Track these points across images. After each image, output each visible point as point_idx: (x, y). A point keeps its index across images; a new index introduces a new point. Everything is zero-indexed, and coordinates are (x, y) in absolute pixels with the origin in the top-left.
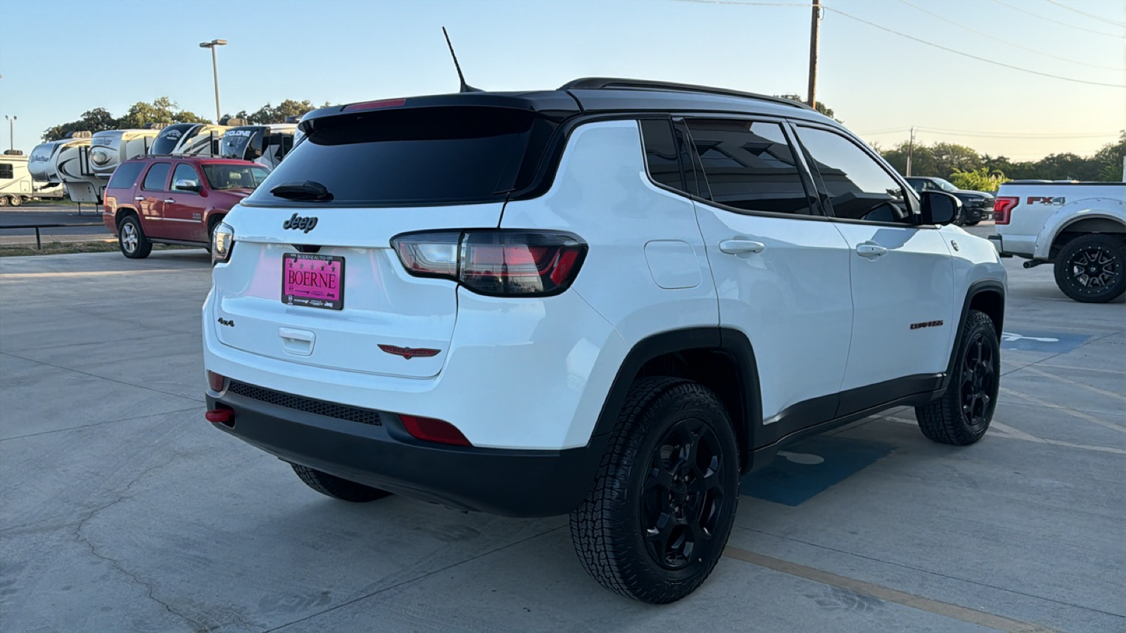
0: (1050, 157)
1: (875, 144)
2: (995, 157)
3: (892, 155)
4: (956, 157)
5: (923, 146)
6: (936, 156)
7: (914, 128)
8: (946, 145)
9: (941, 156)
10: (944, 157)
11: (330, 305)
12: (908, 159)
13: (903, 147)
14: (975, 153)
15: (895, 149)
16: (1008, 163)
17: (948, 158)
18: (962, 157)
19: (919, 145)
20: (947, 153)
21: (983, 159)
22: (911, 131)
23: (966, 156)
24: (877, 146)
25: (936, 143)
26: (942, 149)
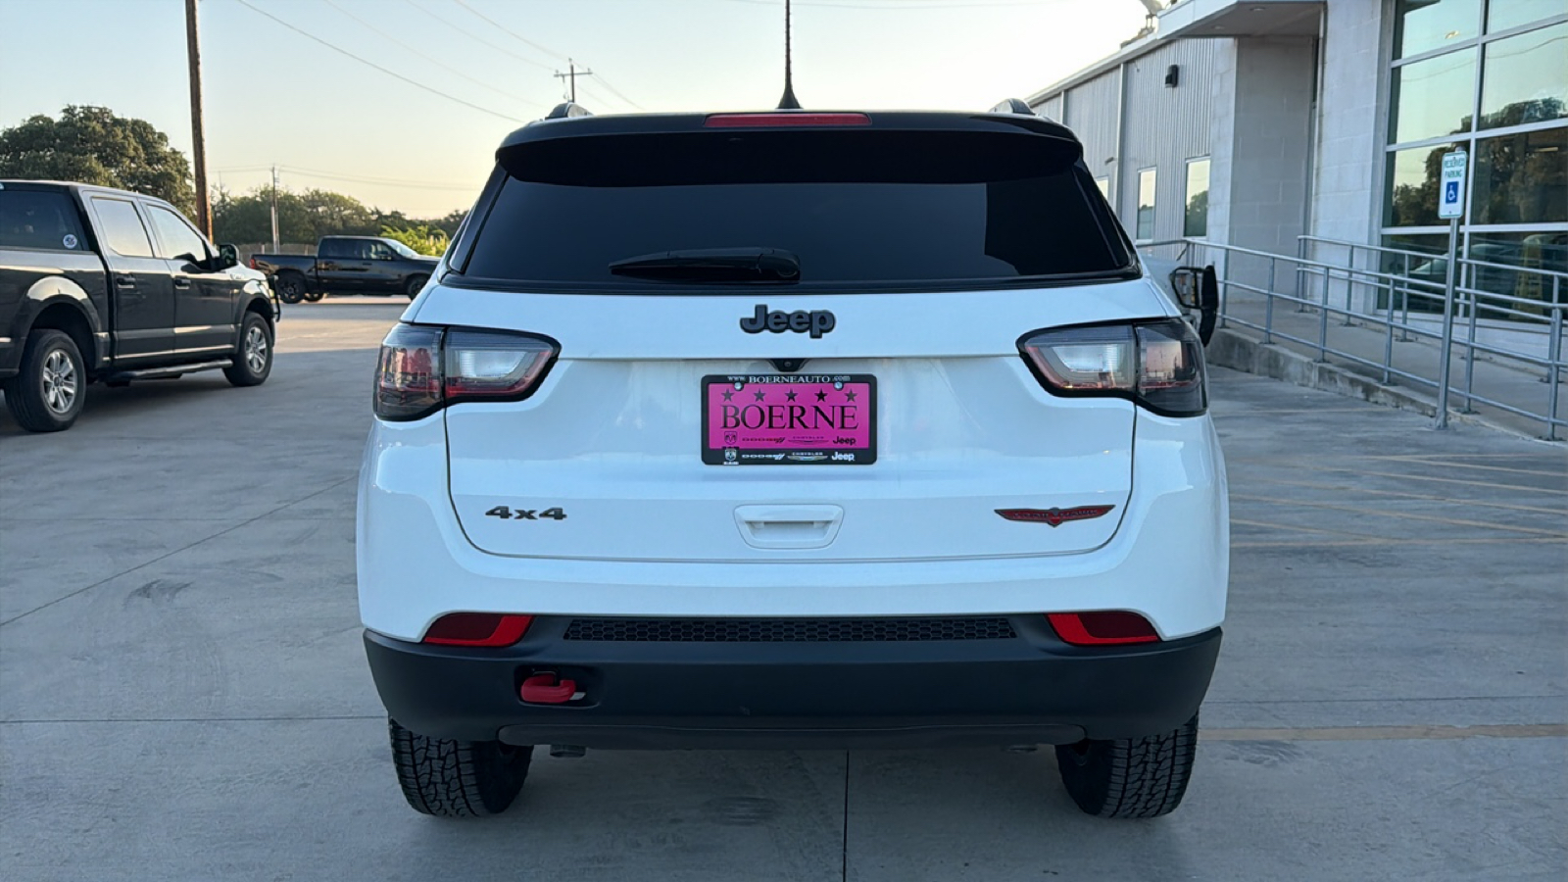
0: (455, 214)
1: (221, 188)
2: (387, 212)
3: (248, 203)
4: (337, 209)
5: (290, 192)
6: (309, 207)
7: (276, 167)
8: (321, 192)
9: (316, 207)
10: (320, 209)
11: (850, 457)
12: (273, 209)
13: (262, 193)
14: (361, 204)
15: (250, 195)
16: (403, 220)
17: (326, 211)
18: (345, 209)
19: (285, 191)
20: (324, 203)
21: (373, 213)
22: (273, 170)
23: (349, 209)
24: (224, 191)
25: (307, 189)
26: (316, 198)
